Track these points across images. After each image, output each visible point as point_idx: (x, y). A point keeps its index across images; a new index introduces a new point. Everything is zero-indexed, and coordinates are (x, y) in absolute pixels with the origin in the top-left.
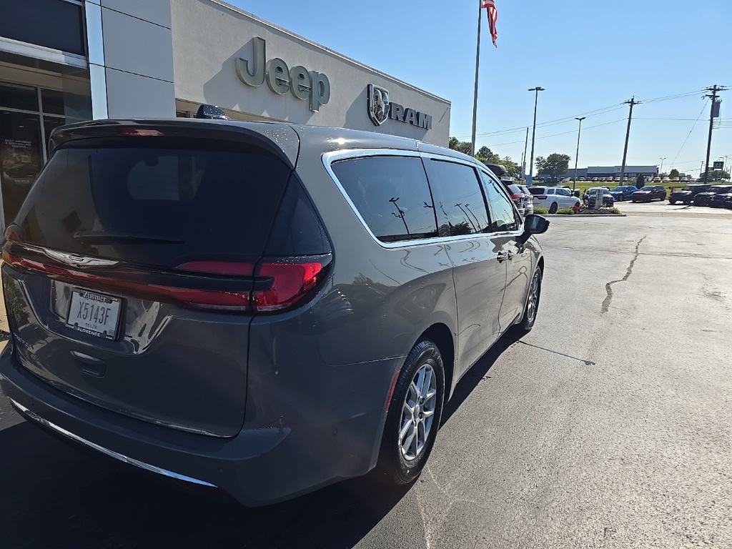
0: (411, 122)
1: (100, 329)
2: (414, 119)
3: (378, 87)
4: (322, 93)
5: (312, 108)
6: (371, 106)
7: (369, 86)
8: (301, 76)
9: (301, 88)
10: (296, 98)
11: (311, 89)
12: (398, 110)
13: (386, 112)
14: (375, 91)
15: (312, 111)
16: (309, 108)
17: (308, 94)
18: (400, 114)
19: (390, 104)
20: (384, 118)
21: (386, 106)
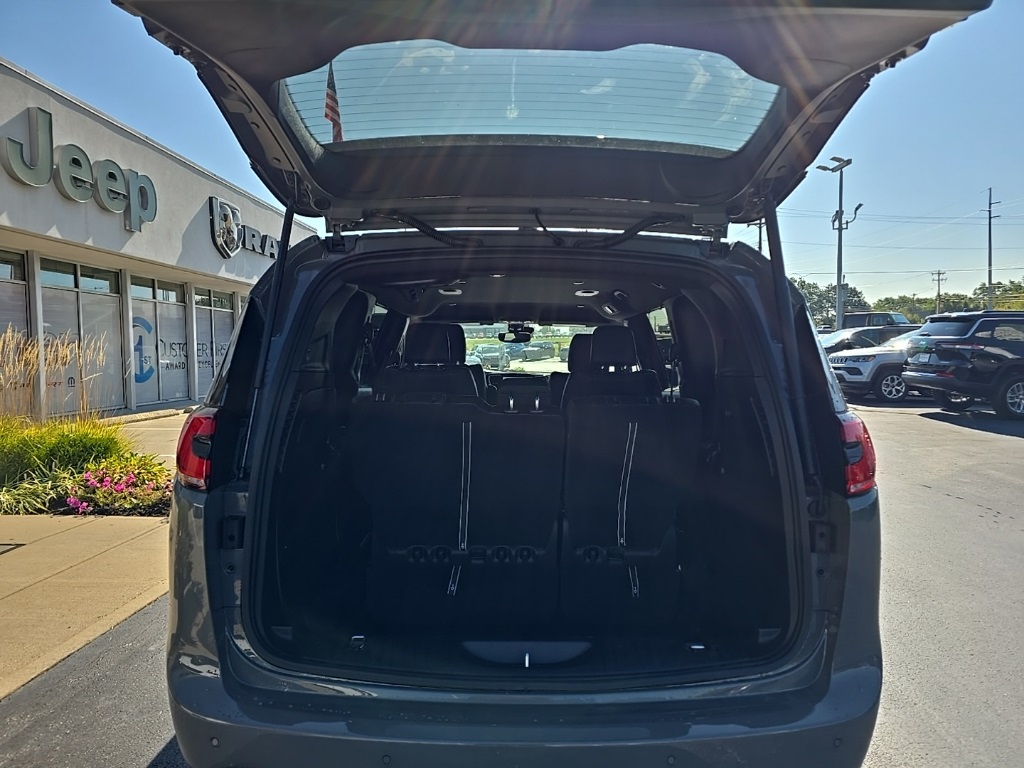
0: (273, 256)
2: (275, 250)
3: (224, 201)
4: (144, 205)
5: (130, 226)
6: (217, 228)
7: (211, 199)
8: (112, 176)
9: (112, 195)
10: (104, 209)
11: (127, 197)
12: (254, 236)
13: (239, 239)
14: (221, 207)
15: (131, 232)
16: (125, 226)
17: (124, 204)
18: (257, 243)
19: (243, 227)
20: (237, 247)
21: (239, 230)
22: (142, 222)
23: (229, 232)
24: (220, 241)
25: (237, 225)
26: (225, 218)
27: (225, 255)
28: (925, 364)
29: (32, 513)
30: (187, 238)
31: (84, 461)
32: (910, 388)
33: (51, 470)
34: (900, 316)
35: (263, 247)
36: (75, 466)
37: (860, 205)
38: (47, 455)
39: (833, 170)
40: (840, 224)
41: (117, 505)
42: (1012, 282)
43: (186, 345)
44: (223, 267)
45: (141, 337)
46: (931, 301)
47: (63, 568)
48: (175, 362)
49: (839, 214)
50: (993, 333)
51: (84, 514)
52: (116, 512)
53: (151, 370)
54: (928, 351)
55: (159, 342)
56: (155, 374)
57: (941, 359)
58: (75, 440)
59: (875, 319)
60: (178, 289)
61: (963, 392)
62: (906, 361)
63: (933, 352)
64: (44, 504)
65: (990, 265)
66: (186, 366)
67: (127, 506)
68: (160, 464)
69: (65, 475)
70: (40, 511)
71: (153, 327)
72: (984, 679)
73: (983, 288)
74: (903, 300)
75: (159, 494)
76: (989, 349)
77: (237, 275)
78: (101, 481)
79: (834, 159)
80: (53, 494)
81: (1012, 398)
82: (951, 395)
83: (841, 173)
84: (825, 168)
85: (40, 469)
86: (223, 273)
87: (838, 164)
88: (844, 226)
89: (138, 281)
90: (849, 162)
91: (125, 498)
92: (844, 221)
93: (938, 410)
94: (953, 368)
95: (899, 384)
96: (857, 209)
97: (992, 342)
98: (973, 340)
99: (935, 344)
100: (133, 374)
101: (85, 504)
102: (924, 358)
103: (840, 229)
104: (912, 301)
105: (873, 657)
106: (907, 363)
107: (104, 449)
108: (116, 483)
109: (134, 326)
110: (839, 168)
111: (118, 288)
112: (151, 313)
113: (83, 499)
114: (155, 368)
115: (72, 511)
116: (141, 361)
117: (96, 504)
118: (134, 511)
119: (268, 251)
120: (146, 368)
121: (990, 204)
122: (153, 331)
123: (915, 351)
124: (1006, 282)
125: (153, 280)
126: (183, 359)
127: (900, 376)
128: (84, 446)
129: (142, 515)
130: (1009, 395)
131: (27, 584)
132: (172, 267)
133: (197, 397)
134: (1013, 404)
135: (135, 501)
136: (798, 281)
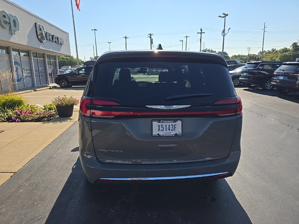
0: (56, 42)
1: (173, 133)
2: (56, 40)
3: (40, 24)
4: (15, 26)
5: (12, 33)
6: (38, 33)
7: (35, 23)
8: (4, 16)
9: (5, 23)
10: (3, 27)
11: (10, 23)
12: (50, 35)
13: (45, 36)
14: (39, 26)
15: (12, 34)
16: (10, 33)
17: (9, 25)
18: (51, 37)
19: (46, 32)
20: (45, 39)
21: (45, 33)
22: (15, 31)
23: (42, 34)
24: (39, 37)
25: (44, 32)
26: (41, 30)
27: (41, 42)
28: (245, 76)
29: (1, 122)
30: (29, 36)
31: (14, 107)
32: (240, 82)
33: (5, 109)
34: (238, 61)
35: (53, 39)
36: (11, 108)
37: (230, 28)
38: (2, 105)
39: (223, 17)
40: (224, 34)
41: (26, 119)
42: (268, 51)
43: (31, 70)
44: (41, 46)
45: (17, 68)
46: (246, 56)
47: (19, 137)
48: (28, 75)
49: (224, 31)
50: (263, 67)
51: (18, 122)
52: (27, 121)
53: (21, 78)
54: (246, 72)
55: (23, 69)
56: (22, 79)
57: (249, 74)
58: (10, 101)
59: (232, 62)
60: (27, 52)
61: (254, 83)
62: (240, 75)
63: (248, 72)
64: (5, 119)
65: (263, 46)
66: (32, 76)
67: (30, 119)
68: (37, 107)
69: (9, 111)
70: (4, 121)
71: (21, 64)
72: (258, 154)
73: (260, 52)
74: (239, 56)
75: (38, 116)
76: (262, 72)
77: (46, 48)
78: (21, 112)
79: (223, 14)
80: (7, 116)
81: (266, 85)
82: (251, 84)
84: (221, 17)
85: (1, 109)
86: (41, 48)
88: (225, 35)
89: (14, 50)
90: (227, 15)
91: (29, 117)
92: (225, 33)
93: (248, 88)
94: (252, 77)
95: (238, 81)
96: (229, 29)
97: (263, 70)
98: (258, 69)
99: (248, 70)
100: (16, 79)
101: (18, 119)
102: (245, 74)
103: (224, 36)
104: (241, 56)
105: (239, 149)
106: (241, 76)
107: (19, 103)
108: (25, 113)
109: (15, 64)
110: (225, 17)
111: (8, 52)
112: (19, 60)
113: (17, 118)
114: (22, 77)
115: (14, 121)
116: (18, 76)
117: (21, 119)
118: (32, 121)
119: (54, 40)
120: (20, 78)
121: (265, 27)
122: (21, 66)
123: (242, 72)
124: (267, 51)
125: (19, 50)
126: (30, 75)
127: (238, 79)
128: (14, 102)
129: (35, 122)
130: (266, 84)
131: (11, 141)
132: (25, 46)
133: (36, 86)
134: (267, 86)
135: (32, 118)
136: (211, 50)
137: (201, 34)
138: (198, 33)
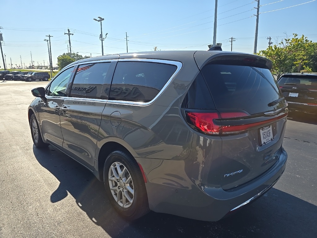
37: (107, 34)
39: (98, 21)
49: (101, 36)
79: (99, 17)
83: (101, 22)
84: (96, 20)
87: (100, 19)
90: (103, 19)
92: (103, 38)
96: (106, 35)
103: (102, 40)
136: (76, 54)
137: (69, 35)
138: (65, 34)
